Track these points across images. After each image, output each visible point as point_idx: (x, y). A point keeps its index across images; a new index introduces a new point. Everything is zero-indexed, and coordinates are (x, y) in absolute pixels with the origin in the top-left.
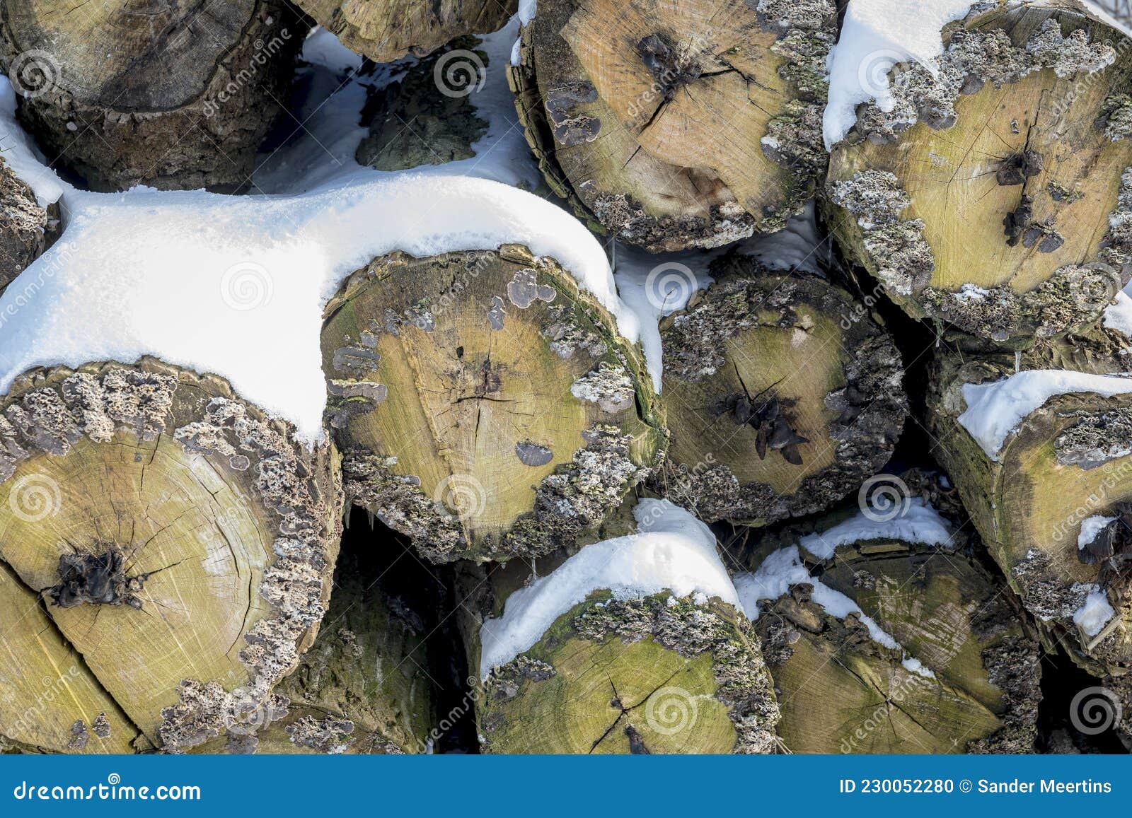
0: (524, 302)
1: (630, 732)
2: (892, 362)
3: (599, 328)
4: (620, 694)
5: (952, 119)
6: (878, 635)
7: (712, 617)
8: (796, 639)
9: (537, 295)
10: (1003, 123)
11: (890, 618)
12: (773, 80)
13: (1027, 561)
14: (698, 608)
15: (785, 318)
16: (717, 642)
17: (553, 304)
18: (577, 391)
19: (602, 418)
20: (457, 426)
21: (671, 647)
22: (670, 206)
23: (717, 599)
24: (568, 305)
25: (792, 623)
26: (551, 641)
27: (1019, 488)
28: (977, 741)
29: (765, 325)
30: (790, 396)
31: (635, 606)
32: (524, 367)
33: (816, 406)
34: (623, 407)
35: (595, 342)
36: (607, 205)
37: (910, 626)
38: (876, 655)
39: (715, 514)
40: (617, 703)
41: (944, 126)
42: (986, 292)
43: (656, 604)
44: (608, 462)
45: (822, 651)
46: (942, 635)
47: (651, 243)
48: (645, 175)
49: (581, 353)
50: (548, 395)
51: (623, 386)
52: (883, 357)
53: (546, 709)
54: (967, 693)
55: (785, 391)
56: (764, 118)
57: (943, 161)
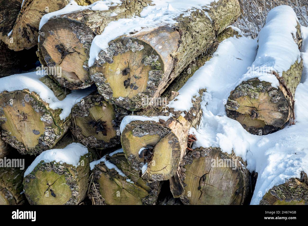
0: (28, 101)
1: (51, 190)
2: (125, 114)
3: (43, 106)
4: (48, 182)
5: (112, 61)
6: (121, 173)
7: (63, 167)
8: (101, 174)
9: (30, 100)
10: (123, 62)
11: (124, 170)
12: (84, 54)
13: (131, 157)
14: (61, 165)
15: (100, 104)
16: (65, 172)
17: (33, 101)
18: (42, 119)
19: (48, 125)
20: (21, 126)
21: (56, 173)
22: (72, 80)
23: (65, 163)
24: (36, 101)
25: (100, 170)
26: (34, 171)
27: (126, 141)
28: (143, 198)
29: (96, 105)
30: (105, 121)
31: (48, 164)
32: (31, 114)
33: (110, 123)
34: (51, 123)
35: (43, 109)
36: (60, 80)
37: (128, 172)
38: (119, 178)
39: (92, 146)
40: (48, 184)
41: (111, 63)
42: (123, 99)
43: (52, 164)
44: (50, 134)
45: (107, 176)
46: (136, 174)
47: (70, 88)
48: (66, 74)
49: (41, 111)
50: (36, 120)
51: (50, 118)
52: (123, 113)
53: (35, 185)
54: (142, 187)
55: (103, 120)
56: (83, 61)
57: (112, 70)
